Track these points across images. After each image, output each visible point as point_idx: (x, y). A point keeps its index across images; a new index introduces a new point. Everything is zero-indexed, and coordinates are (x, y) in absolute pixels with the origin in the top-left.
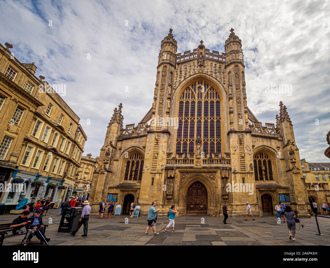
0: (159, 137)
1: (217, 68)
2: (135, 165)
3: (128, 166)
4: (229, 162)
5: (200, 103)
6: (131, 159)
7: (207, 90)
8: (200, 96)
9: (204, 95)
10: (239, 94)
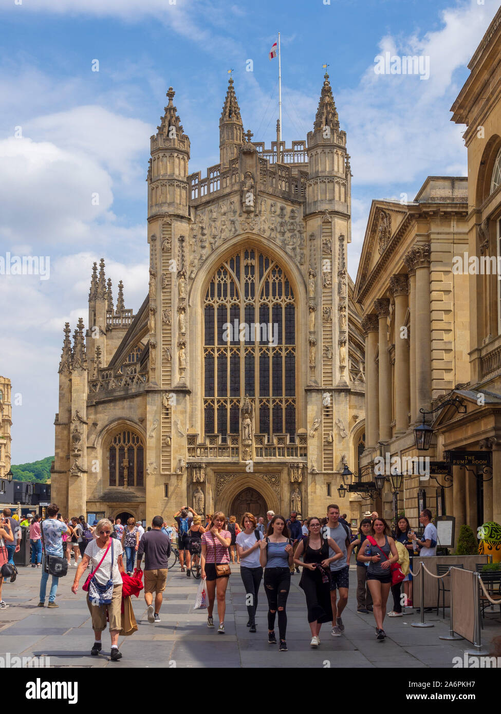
0: (170, 403)
1: (287, 218)
2: (126, 455)
3: (112, 457)
4: (304, 452)
5: (250, 308)
6: (117, 442)
7: (265, 274)
8: (250, 290)
9: (259, 287)
10: (329, 298)
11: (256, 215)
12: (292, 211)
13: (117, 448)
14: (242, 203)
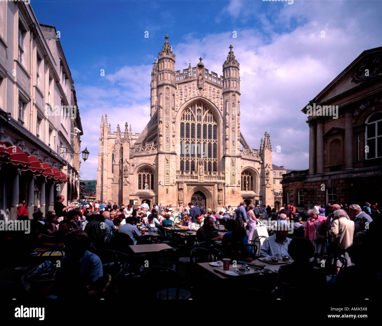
0: (169, 158)
1: (216, 93)
2: (146, 178)
3: (140, 178)
4: (224, 178)
5: (199, 125)
6: (142, 173)
7: (205, 113)
8: (199, 118)
9: (203, 117)
10: (234, 123)
11: (204, 90)
12: (218, 91)
13: (142, 175)
14: (198, 85)
